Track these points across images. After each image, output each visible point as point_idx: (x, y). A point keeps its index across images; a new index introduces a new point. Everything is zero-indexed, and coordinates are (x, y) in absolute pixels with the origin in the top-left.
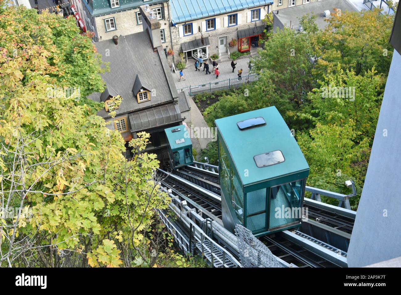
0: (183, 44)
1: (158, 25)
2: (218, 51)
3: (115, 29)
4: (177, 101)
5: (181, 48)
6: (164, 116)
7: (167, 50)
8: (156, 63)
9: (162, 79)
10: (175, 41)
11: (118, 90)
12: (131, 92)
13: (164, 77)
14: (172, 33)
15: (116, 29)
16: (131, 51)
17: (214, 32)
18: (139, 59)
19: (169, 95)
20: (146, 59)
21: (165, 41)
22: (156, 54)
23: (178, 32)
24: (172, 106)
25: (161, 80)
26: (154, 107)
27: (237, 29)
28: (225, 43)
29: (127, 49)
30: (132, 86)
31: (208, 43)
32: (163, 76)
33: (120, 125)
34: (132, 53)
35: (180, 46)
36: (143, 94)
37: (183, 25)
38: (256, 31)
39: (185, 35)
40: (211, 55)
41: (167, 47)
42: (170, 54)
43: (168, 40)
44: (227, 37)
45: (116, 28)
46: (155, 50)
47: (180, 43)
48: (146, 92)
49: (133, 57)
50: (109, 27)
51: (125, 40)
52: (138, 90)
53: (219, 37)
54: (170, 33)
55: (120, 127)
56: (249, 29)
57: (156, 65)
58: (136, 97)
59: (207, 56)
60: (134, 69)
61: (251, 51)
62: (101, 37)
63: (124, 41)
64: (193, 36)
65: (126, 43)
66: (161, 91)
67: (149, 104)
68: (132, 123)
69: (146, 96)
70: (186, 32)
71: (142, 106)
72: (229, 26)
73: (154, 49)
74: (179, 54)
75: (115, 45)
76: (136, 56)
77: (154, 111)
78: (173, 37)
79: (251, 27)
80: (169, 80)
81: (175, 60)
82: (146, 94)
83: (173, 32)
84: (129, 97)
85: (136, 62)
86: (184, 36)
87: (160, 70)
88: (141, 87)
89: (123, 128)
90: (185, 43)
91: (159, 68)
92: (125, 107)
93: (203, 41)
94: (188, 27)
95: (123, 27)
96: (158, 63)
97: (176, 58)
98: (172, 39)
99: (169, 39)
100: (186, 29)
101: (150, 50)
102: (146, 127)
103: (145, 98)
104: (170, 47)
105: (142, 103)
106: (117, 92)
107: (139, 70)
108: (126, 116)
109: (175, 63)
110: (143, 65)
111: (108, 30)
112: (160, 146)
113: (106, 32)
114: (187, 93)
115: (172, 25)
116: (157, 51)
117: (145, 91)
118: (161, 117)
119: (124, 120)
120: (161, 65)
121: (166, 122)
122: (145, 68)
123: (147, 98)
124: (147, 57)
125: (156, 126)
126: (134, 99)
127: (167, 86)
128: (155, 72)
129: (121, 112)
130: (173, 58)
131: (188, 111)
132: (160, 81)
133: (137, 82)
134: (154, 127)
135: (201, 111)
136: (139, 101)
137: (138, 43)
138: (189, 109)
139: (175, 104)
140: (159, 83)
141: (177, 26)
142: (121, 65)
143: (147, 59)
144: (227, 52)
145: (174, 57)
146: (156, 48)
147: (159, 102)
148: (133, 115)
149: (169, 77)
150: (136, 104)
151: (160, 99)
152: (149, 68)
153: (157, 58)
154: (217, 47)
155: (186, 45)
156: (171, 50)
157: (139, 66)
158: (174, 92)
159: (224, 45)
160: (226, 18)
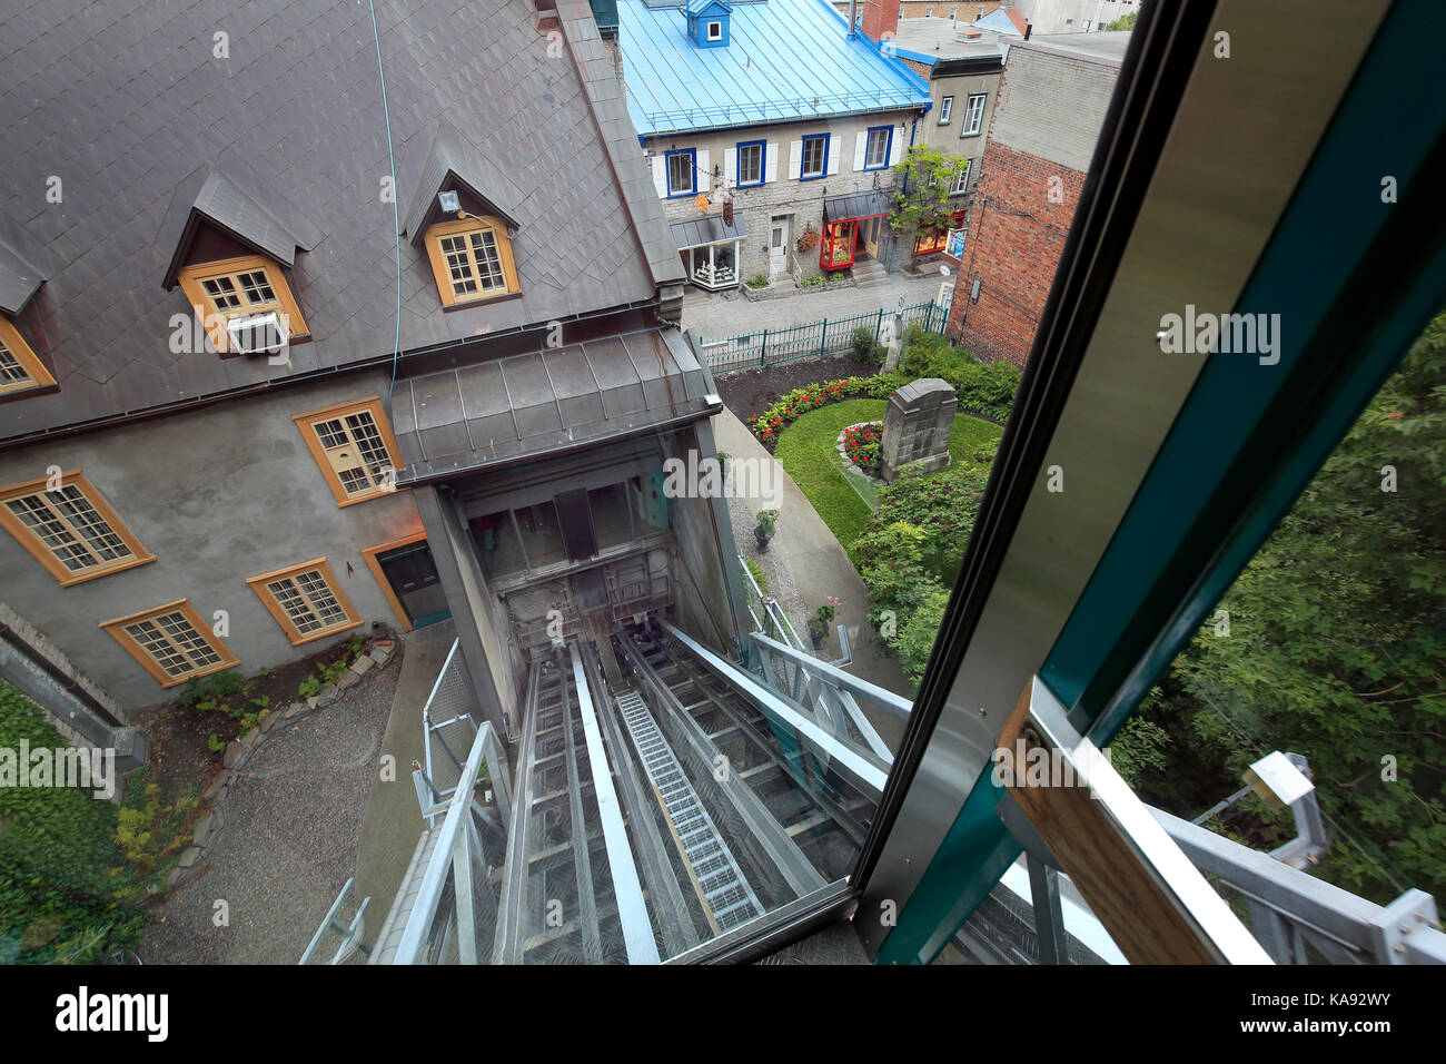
2: (767, 263)
8: (553, 93)
9: (588, 180)
12: (394, 240)
17: (757, 197)
18: (449, 54)
19: (628, 272)
20: (489, 63)
24: (649, 341)
25: (583, 185)
27: (825, 191)
28: (784, 241)
31: (741, 229)
32: (594, 162)
36: (469, 249)
37: (667, 153)
39: (673, 193)
40: (746, 277)
44: (792, 215)
46: (544, 15)
48: (488, 233)
49: (410, 36)
53: (771, 215)
56: (857, 196)
58: (427, 268)
59: (737, 275)
61: (854, 270)
64: (701, 199)
66: (586, 242)
67: (513, 317)
68: (403, 426)
69: (493, 272)
70: (676, 184)
71: (466, 326)
72: (802, 180)
73: (535, 8)
76: (430, 34)
79: (861, 188)
82: (492, 249)
85: (428, 68)
86: (670, 197)
87: (576, 129)
88: (442, 181)
91: (570, 118)
94: (682, 166)
96: (562, 92)
100: (675, 172)
101: (516, 14)
103: (486, 283)
108: (376, 392)
112: (597, 555)
116: (556, 21)
117: (475, 221)
118: (590, 389)
119: (365, 417)
123: (498, 281)
124: (497, 50)
125: (560, 446)
126: (417, 278)
127: (619, 217)
128: (546, 138)
129: (333, 360)
132: (578, 192)
134: (545, 450)
136: (451, 295)
139: (666, 327)
140: (570, 198)
143: (495, 59)
144: (790, 270)
146: (550, 5)
147: (576, 311)
148: (419, 383)
150: (426, 311)
151: (581, 289)
152: (512, 110)
154: (766, 249)
158: (659, 249)
159: (783, 248)
160: (797, 147)
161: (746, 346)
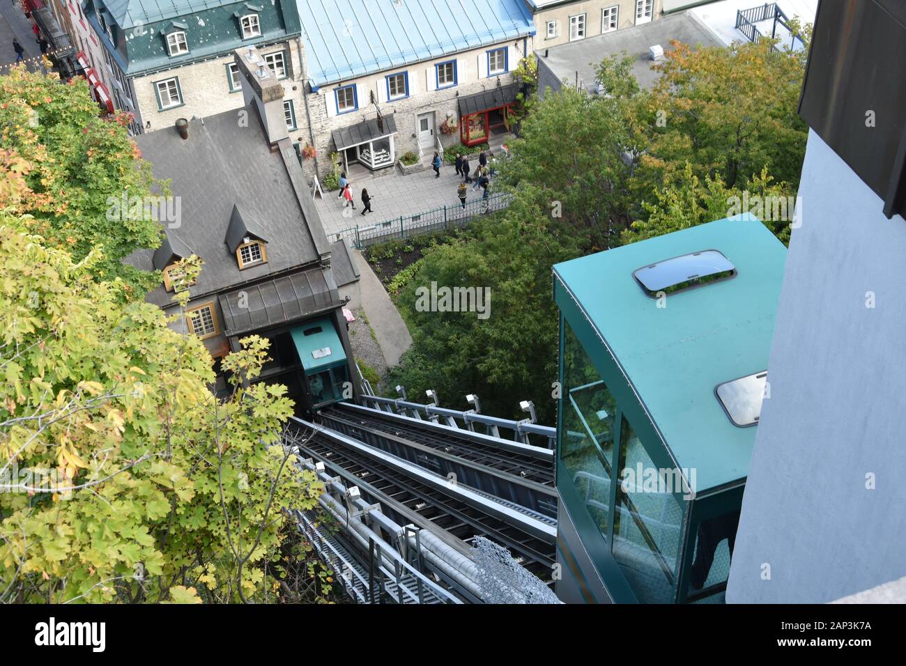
0: (336, 131)
1: (278, 92)
2: (416, 145)
3: (179, 103)
4: (327, 262)
5: (333, 140)
6: (299, 295)
7: (302, 148)
8: (278, 178)
9: (291, 213)
10: (319, 126)
11: (193, 242)
12: (222, 245)
13: (297, 209)
14: (310, 109)
15: (183, 104)
16: (218, 153)
17: (405, 103)
18: (238, 169)
19: (308, 249)
20: (253, 170)
21: (295, 126)
22: (275, 156)
23: (323, 106)
24: (317, 274)
25: (290, 216)
26: (276, 277)
27: (457, 94)
28: (430, 126)
29: (208, 147)
30: (225, 231)
31: (393, 128)
32: (294, 204)
33: (199, 321)
34: (221, 158)
35: (330, 136)
36: (250, 249)
37: (335, 90)
38: (499, 98)
39: (340, 111)
40: (400, 156)
41: (300, 139)
42: (308, 155)
43: (302, 124)
44: (434, 112)
45: (182, 101)
46: (274, 148)
47: (329, 131)
48: (256, 245)
49: (224, 165)
50: (165, 99)
51: (204, 127)
52: (239, 241)
53: (416, 114)
54: (307, 108)
55: (200, 325)
56: (484, 94)
57: (276, 181)
58: (234, 256)
59: (393, 157)
60: (227, 192)
61: (490, 143)
62: (148, 123)
63: (203, 129)
64: (359, 113)
65: (207, 134)
66: (292, 239)
67: (264, 271)
68: (227, 315)
69: (257, 254)
70: (342, 105)
71: (248, 276)
73: (270, 145)
74: (329, 156)
75: (182, 141)
76: (231, 163)
77: (277, 285)
78: (312, 118)
79: (488, 88)
80: (309, 215)
81: (320, 170)
82: (257, 248)
83: (313, 106)
84: (219, 256)
85: (231, 176)
86: (338, 114)
87: (287, 193)
88: (244, 234)
89: (206, 328)
90: (341, 130)
91: (285, 188)
92: (210, 279)
93: (382, 124)
94: (347, 95)
95: (198, 98)
96: (281, 177)
97: (322, 163)
98: (312, 122)
99: (305, 121)
100: (341, 98)
101: (263, 149)
102: (259, 323)
103: (254, 258)
104: (306, 140)
105: (248, 268)
106: (191, 246)
107: (239, 195)
108: (213, 300)
109: (321, 175)
110: (248, 184)
111: (164, 107)
113: (161, 110)
114: (349, 243)
115: (309, 90)
116: (278, 149)
117: (253, 242)
118: (294, 299)
119: (208, 309)
120: (287, 182)
121: (305, 310)
122: (252, 191)
123: (259, 257)
124: (255, 164)
125: (283, 320)
126: (231, 260)
127: (304, 227)
128: (276, 197)
129: (202, 291)
130: (316, 165)
131: (354, 282)
132: (288, 217)
133: (235, 222)
134: (278, 322)
135: (384, 283)
136: (242, 265)
137: (235, 134)
138: (356, 279)
139: (324, 268)
140: (285, 221)
141: (320, 91)
142: (198, 185)
143: (255, 169)
145: (318, 161)
146: (276, 144)
147: (288, 266)
148: (230, 296)
149: (308, 208)
150: (233, 271)
151: (290, 258)
152: (262, 189)
153: (279, 167)
154: (414, 136)
155: (343, 133)
156: (311, 147)
157: (239, 186)
158: (320, 240)
159: (429, 131)
160: (431, 70)
161: (389, 227)
